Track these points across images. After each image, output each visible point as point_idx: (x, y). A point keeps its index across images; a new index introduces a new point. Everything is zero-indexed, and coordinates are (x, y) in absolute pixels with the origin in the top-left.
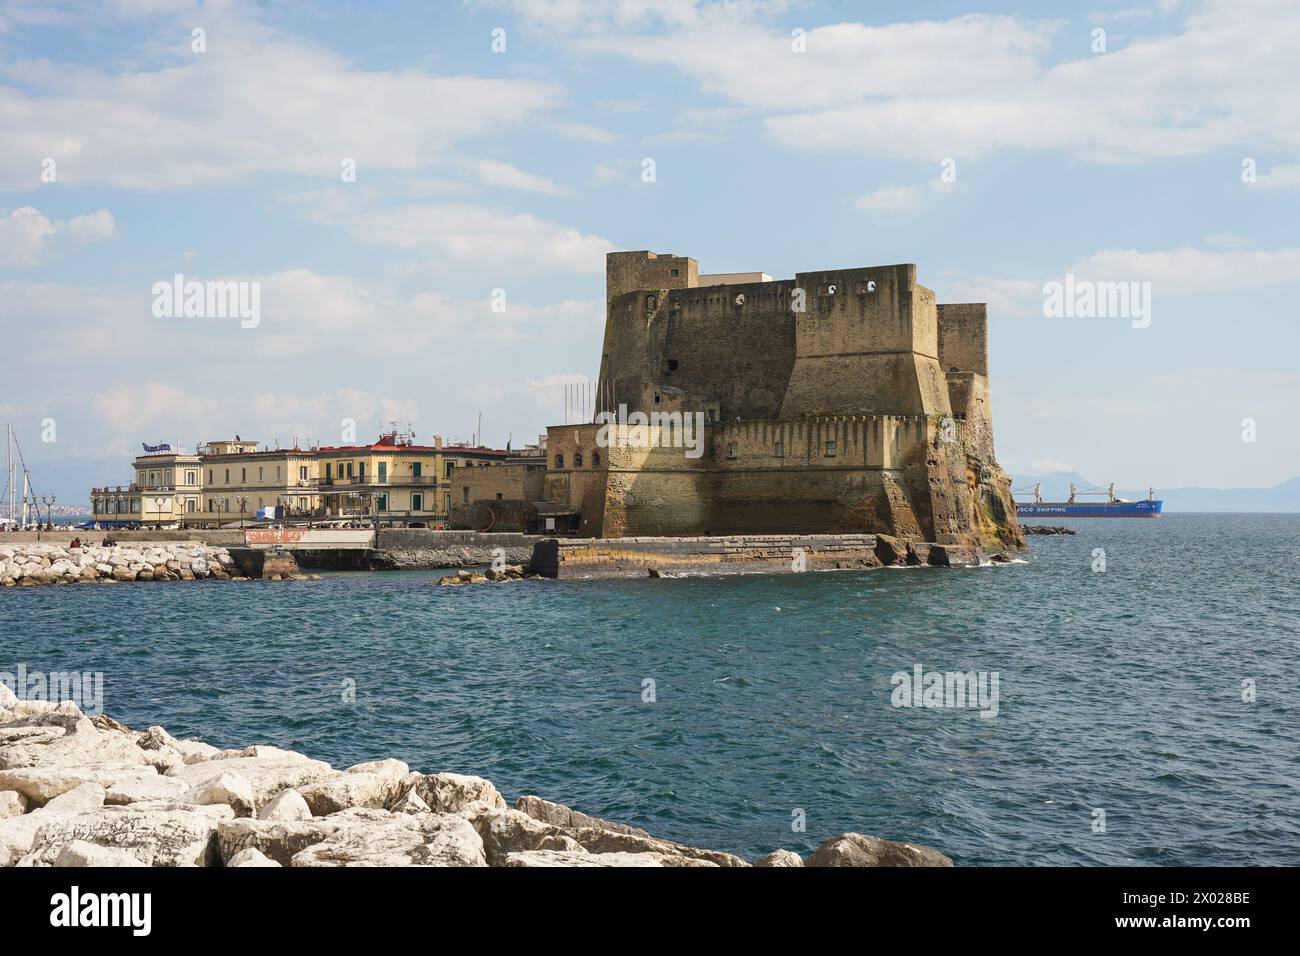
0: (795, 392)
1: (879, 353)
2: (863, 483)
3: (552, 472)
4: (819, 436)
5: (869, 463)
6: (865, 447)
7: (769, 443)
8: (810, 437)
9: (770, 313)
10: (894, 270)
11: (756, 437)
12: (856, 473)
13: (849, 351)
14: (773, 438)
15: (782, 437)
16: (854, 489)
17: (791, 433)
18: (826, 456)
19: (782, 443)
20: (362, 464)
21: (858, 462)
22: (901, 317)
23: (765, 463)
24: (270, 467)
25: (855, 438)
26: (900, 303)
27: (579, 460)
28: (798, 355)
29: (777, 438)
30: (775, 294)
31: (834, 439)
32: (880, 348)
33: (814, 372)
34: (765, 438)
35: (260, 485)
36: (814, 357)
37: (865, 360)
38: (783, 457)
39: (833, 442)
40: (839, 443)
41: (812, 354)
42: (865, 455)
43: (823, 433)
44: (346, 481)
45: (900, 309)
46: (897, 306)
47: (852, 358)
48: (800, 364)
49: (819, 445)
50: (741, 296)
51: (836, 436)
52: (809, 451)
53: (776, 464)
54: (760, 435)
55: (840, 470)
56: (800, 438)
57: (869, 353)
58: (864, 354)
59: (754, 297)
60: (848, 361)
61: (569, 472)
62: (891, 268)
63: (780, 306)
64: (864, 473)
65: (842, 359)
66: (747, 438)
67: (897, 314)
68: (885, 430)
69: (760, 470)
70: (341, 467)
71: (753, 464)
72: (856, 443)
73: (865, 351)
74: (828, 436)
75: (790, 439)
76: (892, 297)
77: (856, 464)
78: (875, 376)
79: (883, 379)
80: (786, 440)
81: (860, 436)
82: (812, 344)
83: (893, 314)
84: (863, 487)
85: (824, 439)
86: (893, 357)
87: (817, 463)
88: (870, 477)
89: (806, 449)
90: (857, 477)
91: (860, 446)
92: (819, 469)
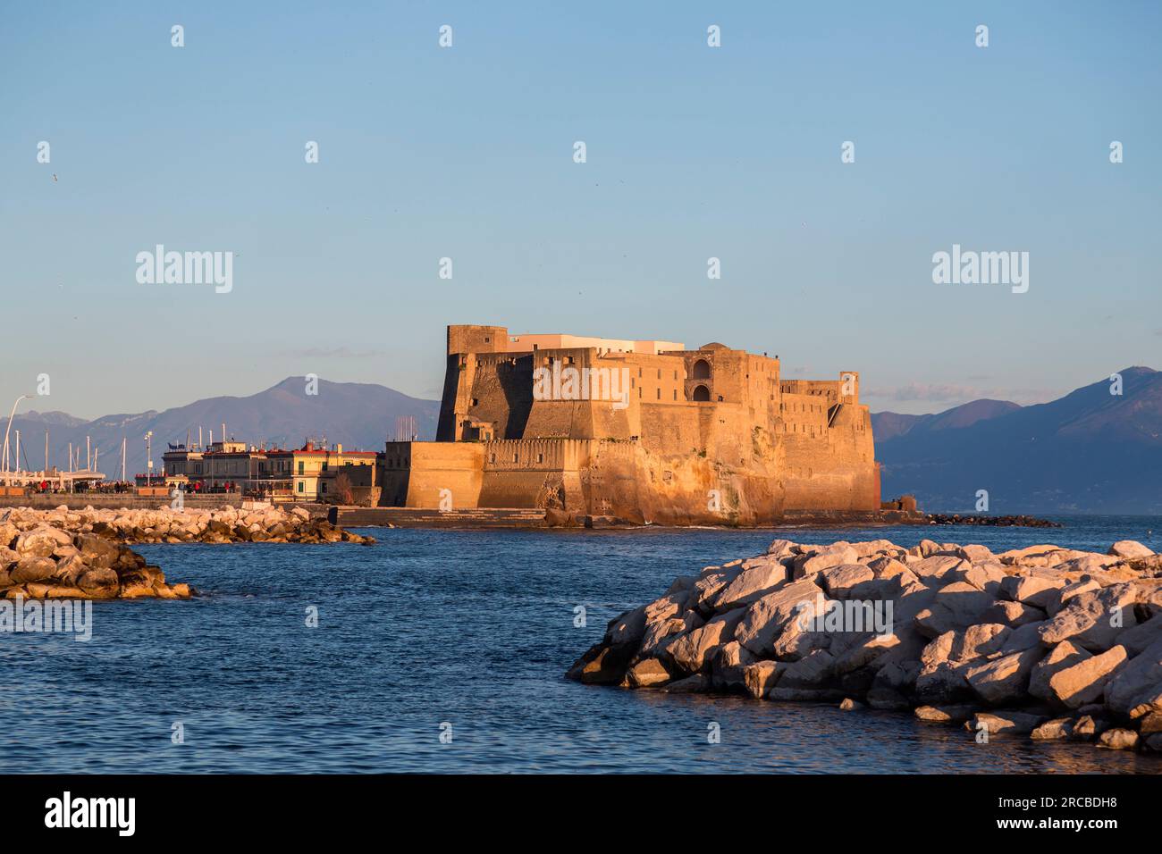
0: (531, 423)
1: (574, 401)
2: (554, 479)
3: (388, 470)
4: (534, 451)
5: (557, 467)
6: (556, 458)
7: (510, 454)
8: (530, 452)
10: (583, 351)
11: (504, 450)
12: (551, 473)
14: (513, 451)
15: (517, 450)
16: (549, 482)
17: (521, 448)
18: (537, 463)
19: (517, 455)
20: (289, 463)
21: (553, 468)
23: (508, 466)
24: (241, 462)
25: (551, 452)
27: (399, 464)
28: (534, 400)
29: (515, 452)
31: (542, 453)
33: (542, 411)
34: (508, 451)
35: (236, 475)
36: (542, 401)
38: (517, 463)
39: (541, 455)
40: (544, 455)
42: (555, 462)
43: (536, 449)
44: (280, 474)
48: (535, 405)
49: (535, 456)
50: (515, 359)
51: (542, 451)
52: (530, 459)
53: (514, 467)
54: (507, 449)
55: (543, 471)
56: (526, 451)
58: (567, 401)
60: (559, 405)
61: (394, 470)
62: (579, 349)
64: (555, 473)
65: (556, 403)
66: (500, 451)
68: (566, 448)
69: (505, 471)
70: (279, 463)
71: (502, 467)
72: (551, 455)
74: (538, 451)
75: (521, 451)
76: (581, 367)
78: (572, 415)
79: (575, 417)
80: (519, 453)
81: (554, 451)
84: (554, 482)
86: (582, 403)
87: (533, 467)
88: (557, 476)
89: (528, 458)
90: (551, 476)
91: (554, 457)
92: (534, 470)
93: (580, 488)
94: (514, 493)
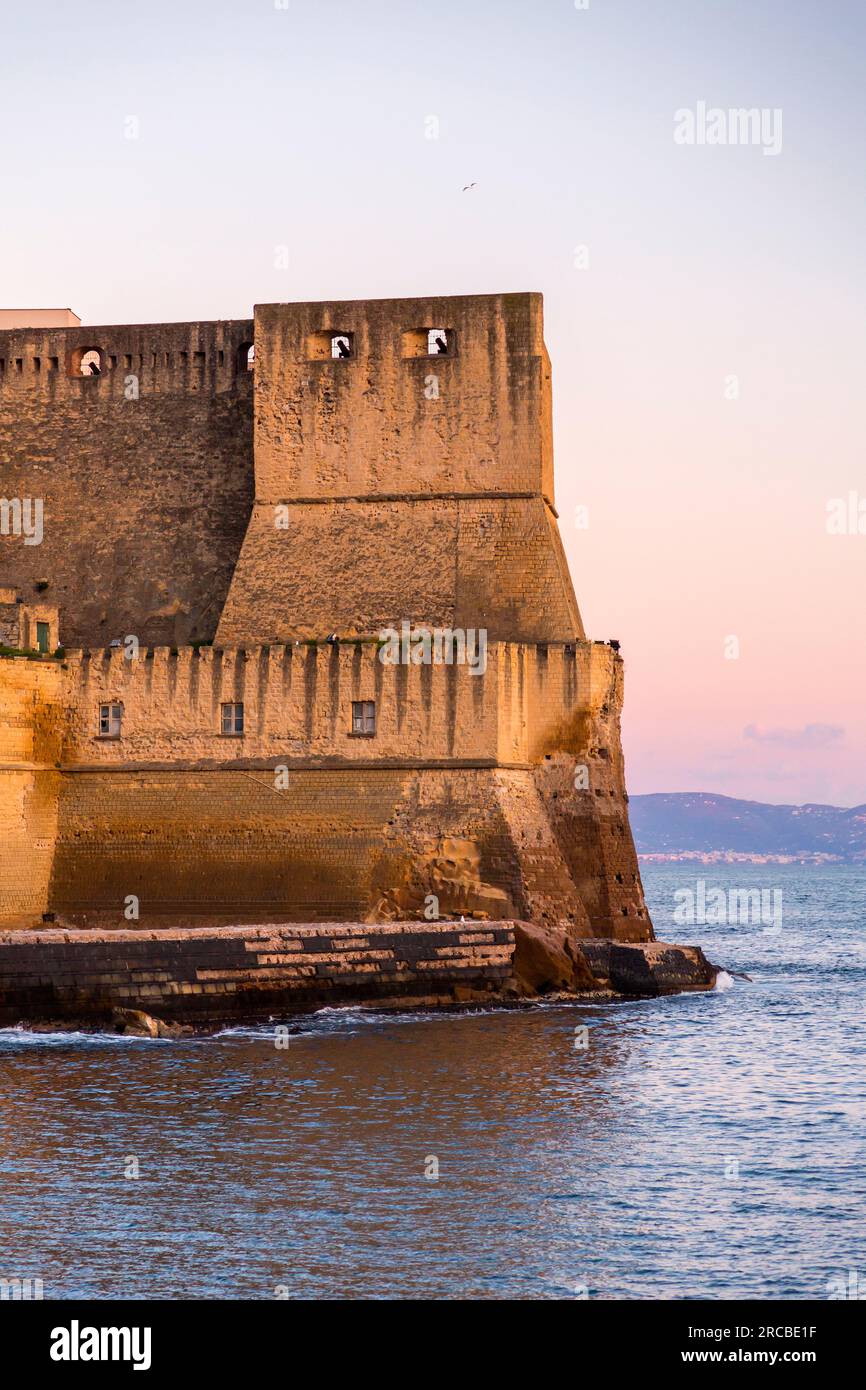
0: (254, 583)
1: (458, 498)
2: (449, 799)
4: (334, 687)
5: (461, 752)
6: (452, 714)
7: (205, 702)
8: (310, 691)
9: (170, 396)
10: (499, 306)
11: (172, 688)
12: (427, 776)
13: (387, 490)
14: (216, 691)
15: (239, 686)
16: (421, 813)
17: (263, 675)
18: (350, 736)
19: (240, 706)
21: (436, 750)
22: (514, 415)
23: (196, 751)
25: (427, 691)
26: (512, 382)
28: (258, 496)
29: (227, 693)
30: (184, 355)
31: (370, 695)
32: (461, 486)
33: (300, 538)
34: (193, 692)
36: (302, 501)
37: (425, 512)
38: (242, 737)
39: (371, 703)
40: (385, 704)
41: (294, 496)
42: (451, 734)
43: (345, 679)
45: (513, 396)
46: (504, 389)
47: (394, 506)
48: (264, 518)
49: (334, 709)
50: (92, 357)
51: (378, 687)
52: (308, 725)
53: (225, 751)
54: (183, 684)
55: (386, 769)
56: (285, 691)
57: (439, 497)
58: (424, 498)
59: (129, 357)
60: (380, 512)
62: (491, 299)
63: (193, 383)
64: (448, 774)
65: (371, 508)
66: (149, 690)
67: (504, 407)
68: (501, 675)
69: (180, 768)
71: (160, 753)
72: (428, 704)
73: (427, 491)
74: (357, 689)
75: (261, 692)
76: (492, 368)
77: (427, 754)
78: (452, 550)
79: (471, 558)
80: (250, 698)
82: (296, 472)
83: (494, 406)
84: (449, 810)
85: (346, 695)
86: (495, 507)
87: (330, 752)
88: (463, 786)
89: (302, 717)
90: (433, 786)
91: (439, 711)
92: (334, 765)
93: (548, 836)
94: (237, 856)
